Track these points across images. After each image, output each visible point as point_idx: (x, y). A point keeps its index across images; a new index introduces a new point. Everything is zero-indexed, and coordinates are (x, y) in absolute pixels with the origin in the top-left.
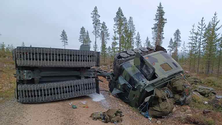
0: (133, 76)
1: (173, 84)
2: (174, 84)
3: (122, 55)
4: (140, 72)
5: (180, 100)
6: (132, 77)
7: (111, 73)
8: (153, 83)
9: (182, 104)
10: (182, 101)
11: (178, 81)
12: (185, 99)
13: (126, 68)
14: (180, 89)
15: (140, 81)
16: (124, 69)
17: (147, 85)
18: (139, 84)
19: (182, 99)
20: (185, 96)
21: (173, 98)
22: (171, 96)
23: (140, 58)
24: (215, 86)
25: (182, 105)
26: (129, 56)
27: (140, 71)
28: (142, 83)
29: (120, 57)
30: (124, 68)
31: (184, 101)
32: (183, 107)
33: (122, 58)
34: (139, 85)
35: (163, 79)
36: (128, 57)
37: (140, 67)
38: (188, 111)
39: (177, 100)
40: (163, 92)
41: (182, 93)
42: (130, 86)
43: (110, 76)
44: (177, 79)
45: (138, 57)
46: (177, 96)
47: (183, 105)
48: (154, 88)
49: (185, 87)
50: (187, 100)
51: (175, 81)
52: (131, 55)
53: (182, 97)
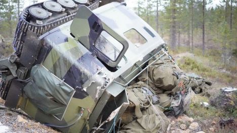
0: (77, 64)
1: (155, 72)
2: (156, 74)
3: (34, 12)
4: (90, 53)
5: (172, 106)
6: (74, 66)
7: (12, 61)
8: (120, 76)
9: (177, 113)
10: (177, 107)
11: (162, 66)
12: (182, 102)
13: (56, 44)
14: (168, 82)
15: (94, 73)
16: (51, 48)
17: (111, 81)
18: (94, 81)
19: (175, 103)
20: (181, 96)
21: (158, 102)
22: (155, 99)
23: (89, 20)
24: (199, 70)
25: (176, 116)
26: (51, 14)
27: (90, 50)
28: (99, 79)
29: (30, 18)
30: (51, 44)
31: (181, 107)
32: (181, 120)
33: (38, 22)
34: (93, 83)
35: (135, 65)
36: (49, 17)
37: (88, 40)
38: (194, 126)
39: (165, 107)
40: (139, 94)
41: (173, 90)
42: (68, 88)
43: (10, 67)
44: (160, 62)
45: (83, 17)
46: (165, 98)
47: (179, 115)
48: (126, 87)
49: (178, 78)
50: (185, 104)
51: (156, 66)
52: (55, 13)
53: (175, 99)
